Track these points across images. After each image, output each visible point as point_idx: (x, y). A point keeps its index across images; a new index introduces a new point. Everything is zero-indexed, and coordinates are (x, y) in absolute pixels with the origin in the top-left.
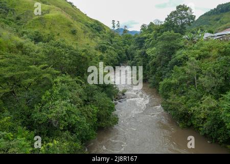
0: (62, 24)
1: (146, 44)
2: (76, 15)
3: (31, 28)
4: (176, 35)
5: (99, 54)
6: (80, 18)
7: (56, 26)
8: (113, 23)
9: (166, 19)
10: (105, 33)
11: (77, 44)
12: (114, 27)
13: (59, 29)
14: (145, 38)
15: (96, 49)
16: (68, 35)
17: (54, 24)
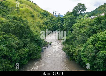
0: (27, 12)
1: (64, 21)
2: (36, 8)
3: (13, 14)
4: (74, 17)
5: (44, 26)
6: (38, 10)
7: (25, 13)
8: (53, 12)
9: (73, 10)
10: (49, 16)
11: (34, 21)
12: (54, 14)
13: (26, 15)
14: (64, 18)
15: (43, 24)
16: (30, 17)
17: (24, 13)
